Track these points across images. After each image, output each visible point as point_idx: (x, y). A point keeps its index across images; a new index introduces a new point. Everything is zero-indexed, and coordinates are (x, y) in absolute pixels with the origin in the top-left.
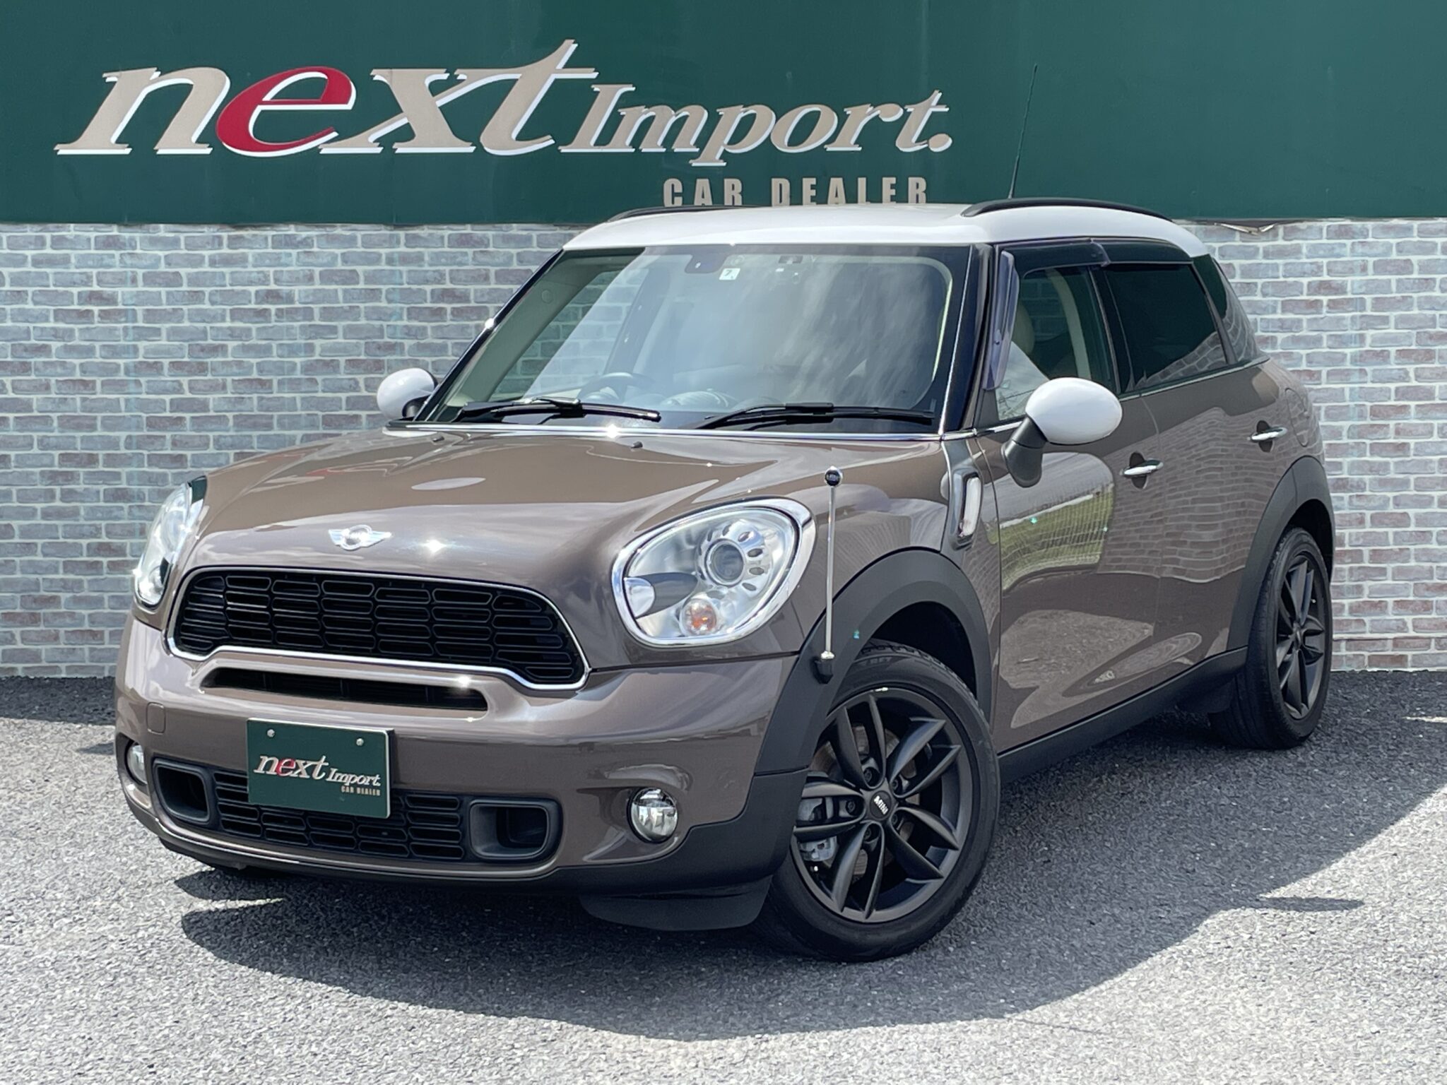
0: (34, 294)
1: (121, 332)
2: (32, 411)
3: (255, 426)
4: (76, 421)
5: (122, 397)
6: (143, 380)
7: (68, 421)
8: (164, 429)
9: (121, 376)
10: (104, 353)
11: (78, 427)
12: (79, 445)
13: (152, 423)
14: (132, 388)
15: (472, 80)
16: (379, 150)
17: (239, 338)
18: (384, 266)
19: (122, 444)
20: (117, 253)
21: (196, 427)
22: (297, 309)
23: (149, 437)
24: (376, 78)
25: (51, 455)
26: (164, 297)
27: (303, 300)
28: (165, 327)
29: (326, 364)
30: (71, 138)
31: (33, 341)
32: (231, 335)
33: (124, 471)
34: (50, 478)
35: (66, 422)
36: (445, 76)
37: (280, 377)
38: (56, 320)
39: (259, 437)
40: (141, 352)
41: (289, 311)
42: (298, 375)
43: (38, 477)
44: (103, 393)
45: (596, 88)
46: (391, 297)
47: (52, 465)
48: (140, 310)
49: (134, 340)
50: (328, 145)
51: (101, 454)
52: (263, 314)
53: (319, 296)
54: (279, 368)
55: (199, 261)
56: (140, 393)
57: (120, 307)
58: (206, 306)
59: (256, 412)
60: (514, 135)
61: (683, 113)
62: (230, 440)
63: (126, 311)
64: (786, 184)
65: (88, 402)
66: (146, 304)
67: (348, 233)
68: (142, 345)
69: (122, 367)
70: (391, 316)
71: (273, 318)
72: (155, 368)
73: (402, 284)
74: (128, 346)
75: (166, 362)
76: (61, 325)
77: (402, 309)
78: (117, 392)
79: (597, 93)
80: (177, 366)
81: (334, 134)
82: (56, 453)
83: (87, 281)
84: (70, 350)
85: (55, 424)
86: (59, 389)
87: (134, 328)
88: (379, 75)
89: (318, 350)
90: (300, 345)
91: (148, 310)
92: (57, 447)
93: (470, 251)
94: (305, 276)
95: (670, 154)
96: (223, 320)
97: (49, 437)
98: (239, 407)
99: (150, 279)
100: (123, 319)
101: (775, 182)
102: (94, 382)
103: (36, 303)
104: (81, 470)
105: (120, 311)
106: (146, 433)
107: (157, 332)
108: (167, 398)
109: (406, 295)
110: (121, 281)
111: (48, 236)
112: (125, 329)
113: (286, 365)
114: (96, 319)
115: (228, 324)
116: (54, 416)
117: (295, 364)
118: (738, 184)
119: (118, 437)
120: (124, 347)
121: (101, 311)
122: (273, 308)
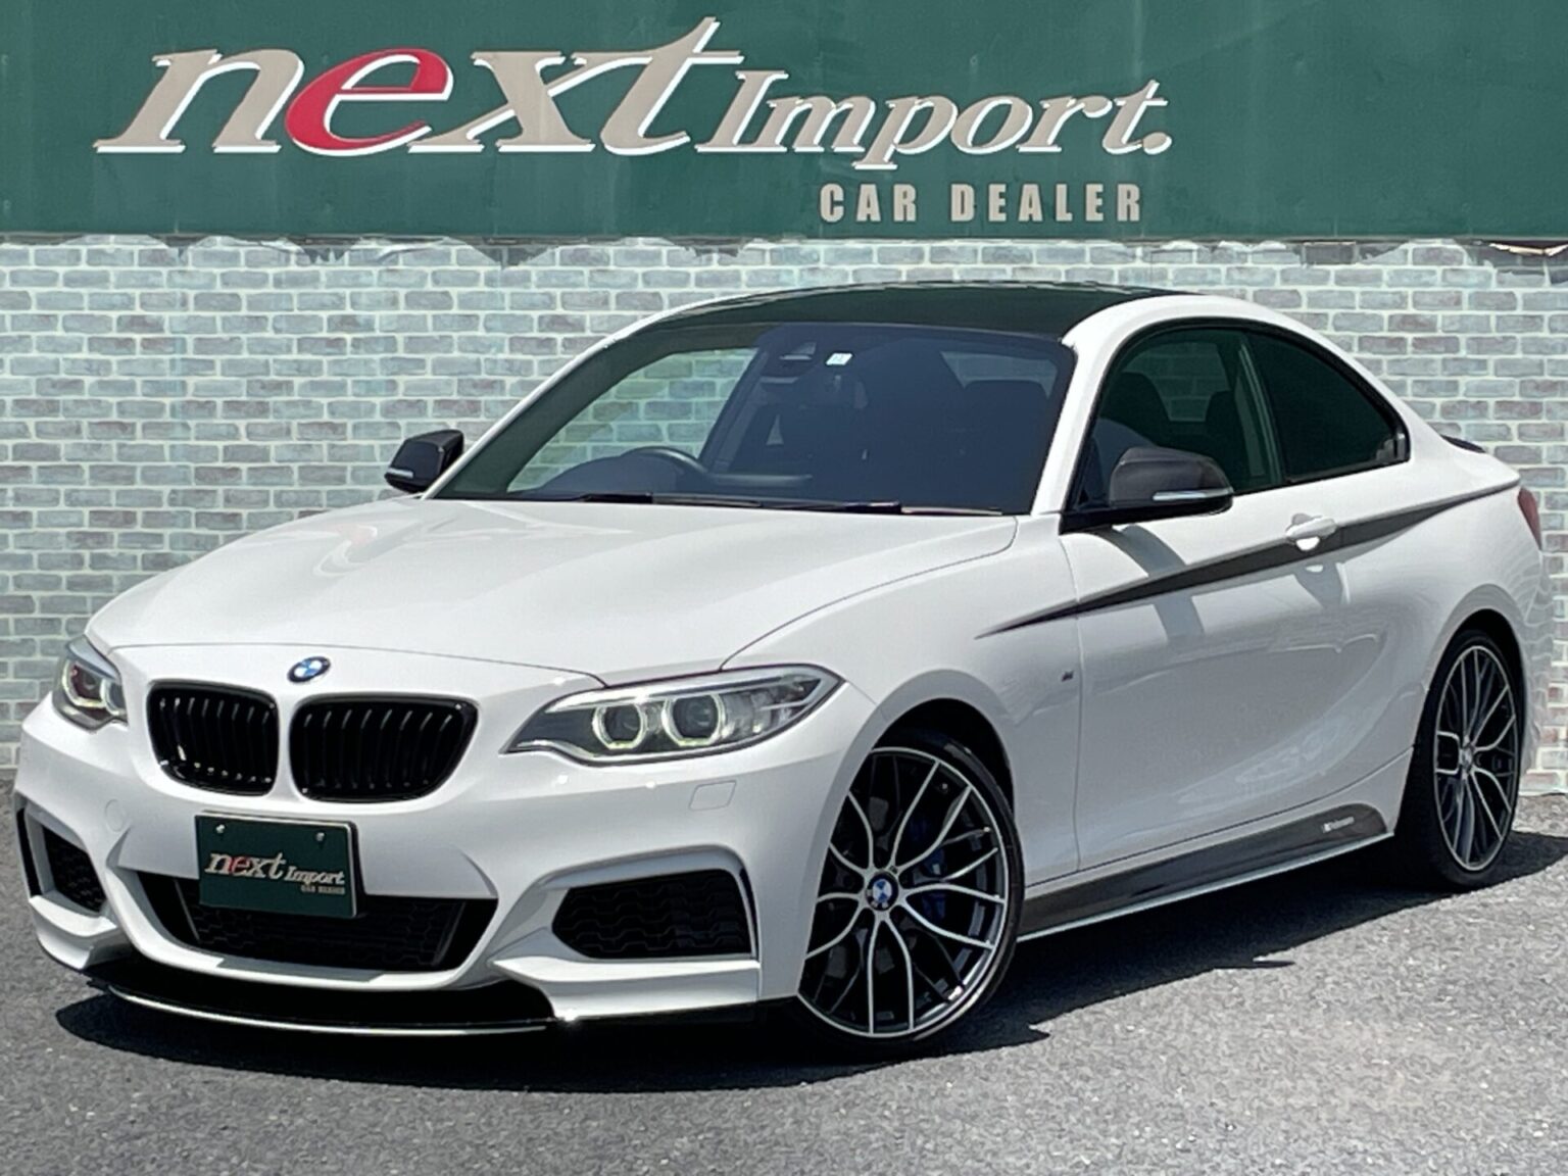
0: (65, 318)
1: (167, 365)
2: (59, 459)
3: (324, 480)
4: (110, 472)
5: (167, 444)
6: (192, 423)
7: (102, 472)
8: (215, 482)
9: (166, 418)
10: (146, 390)
11: (113, 480)
12: (113, 500)
13: (202, 475)
14: (179, 432)
15: (593, 66)
16: (479, 148)
17: (308, 373)
18: (482, 287)
19: (165, 499)
20: (164, 270)
21: (252, 481)
22: (377, 339)
23: (198, 491)
24: (478, 62)
25: (81, 512)
26: (219, 323)
27: (385, 328)
28: (219, 359)
29: (411, 405)
30: (112, 132)
31: (63, 376)
32: (298, 370)
33: (167, 532)
34: (78, 540)
35: (101, 474)
36: (560, 60)
37: (357, 421)
38: (91, 350)
39: (329, 492)
40: (191, 389)
41: (367, 341)
42: (378, 418)
43: (62, 539)
44: (144, 437)
45: (741, 75)
46: (490, 324)
47: (80, 525)
48: (190, 339)
49: (183, 375)
50: (418, 142)
51: (140, 512)
52: (337, 344)
53: (403, 323)
54: (355, 409)
55: (262, 281)
56: (188, 439)
57: (167, 334)
58: (269, 334)
59: (326, 463)
60: (642, 130)
61: (846, 105)
62: (293, 497)
63: (174, 339)
64: (969, 191)
65: (125, 450)
66: (197, 331)
67: (442, 248)
68: (192, 381)
69: (168, 409)
70: (490, 347)
71: (349, 349)
72: (207, 408)
73: (503, 309)
74: (175, 382)
75: (219, 401)
76: (97, 356)
77: (503, 339)
78: (161, 437)
79: (743, 81)
80: (233, 407)
81: (426, 130)
82: (86, 511)
83: (128, 303)
84: (104, 386)
85: (87, 475)
86: (92, 432)
87: (183, 360)
88: (480, 60)
89: (401, 388)
90: (379, 383)
91: (200, 339)
92: (87, 503)
93: (586, 270)
94: (387, 300)
95: (830, 154)
96: (289, 351)
97: (77, 491)
98: (306, 456)
99: (202, 302)
100: (171, 349)
101: (957, 189)
102: (133, 425)
103: (67, 329)
104: (116, 532)
105: (166, 340)
106: (194, 486)
107: (210, 365)
108: (220, 444)
109: (509, 323)
110: (170, 305)
111: (84, 249)
112: (173, 361)
113: (362, 406)
114: (138, 348)
115: (295, 356)
116: (85, 465)
117: (373, 406)
118: (911, 191)
119: (160, 492)
120: (170, 382)
121: (145, 339)
122: (348, 337)
